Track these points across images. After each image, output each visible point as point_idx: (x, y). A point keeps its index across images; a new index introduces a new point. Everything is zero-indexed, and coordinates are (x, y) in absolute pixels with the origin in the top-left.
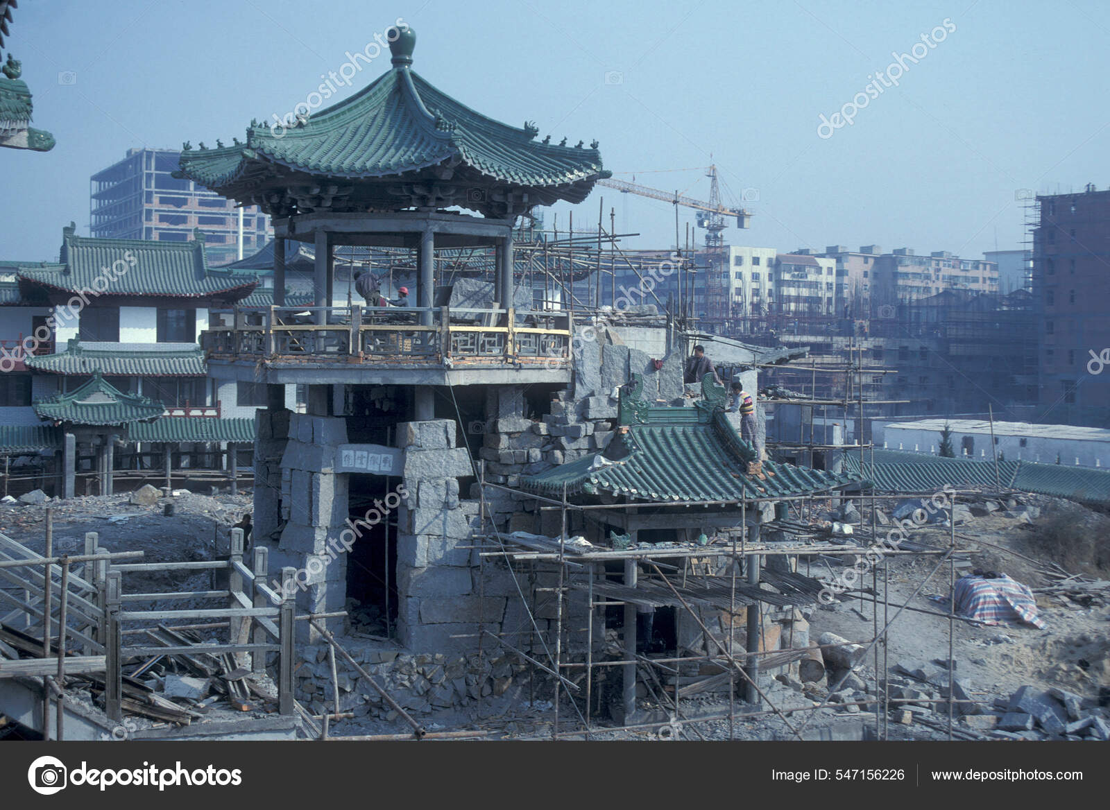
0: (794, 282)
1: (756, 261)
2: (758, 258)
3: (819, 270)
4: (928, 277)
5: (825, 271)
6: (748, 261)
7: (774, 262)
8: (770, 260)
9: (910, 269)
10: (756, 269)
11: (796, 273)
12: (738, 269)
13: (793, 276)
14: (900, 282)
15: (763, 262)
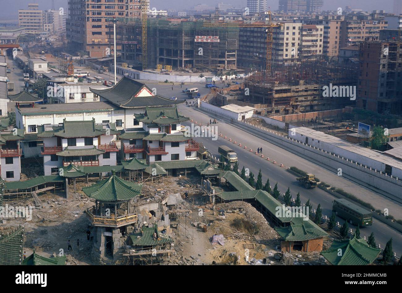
0: (308, 35)
1: (294, 28)
2: (295, 27)
3: (317, 30)
4: (360, 28)
5: (319, 30)
6: (291, 28)
7: (301, 28)
8: (299, 27)
9: (353, 26)
10: (294, 31)
11: (308, 32)
12: (287, 31)
13: (307, 33)
14: (349, 31)
15: (297, 28)
